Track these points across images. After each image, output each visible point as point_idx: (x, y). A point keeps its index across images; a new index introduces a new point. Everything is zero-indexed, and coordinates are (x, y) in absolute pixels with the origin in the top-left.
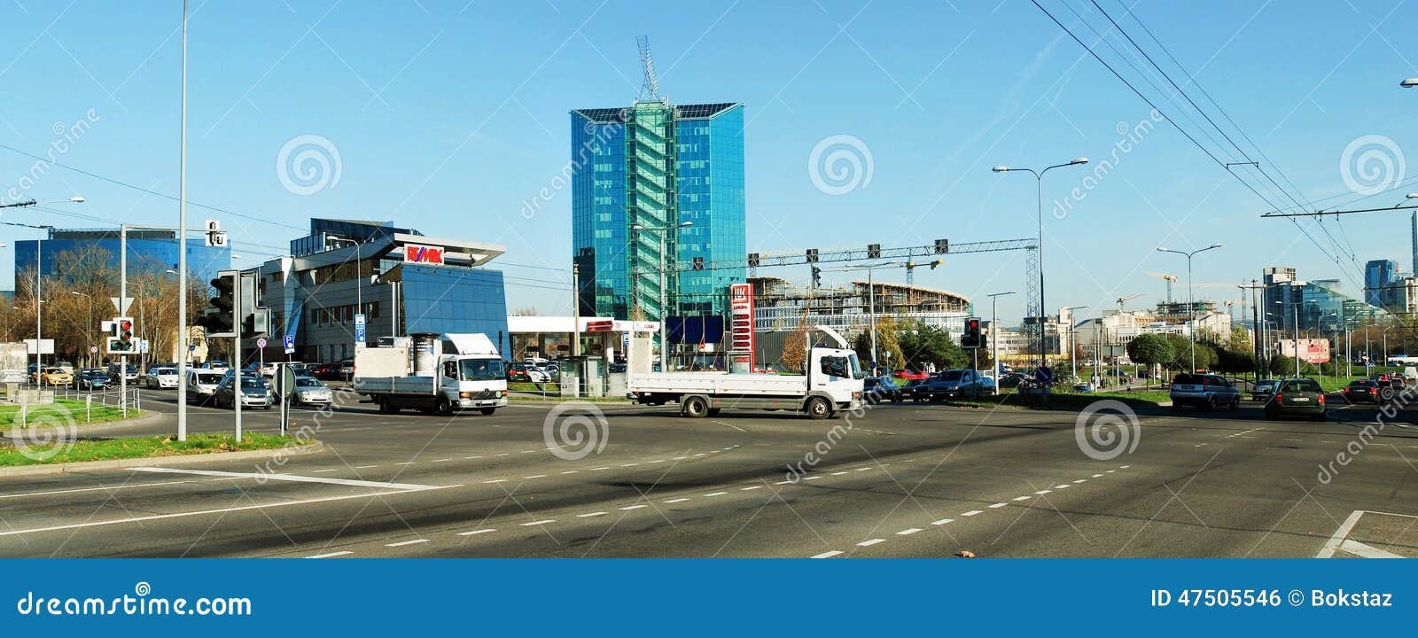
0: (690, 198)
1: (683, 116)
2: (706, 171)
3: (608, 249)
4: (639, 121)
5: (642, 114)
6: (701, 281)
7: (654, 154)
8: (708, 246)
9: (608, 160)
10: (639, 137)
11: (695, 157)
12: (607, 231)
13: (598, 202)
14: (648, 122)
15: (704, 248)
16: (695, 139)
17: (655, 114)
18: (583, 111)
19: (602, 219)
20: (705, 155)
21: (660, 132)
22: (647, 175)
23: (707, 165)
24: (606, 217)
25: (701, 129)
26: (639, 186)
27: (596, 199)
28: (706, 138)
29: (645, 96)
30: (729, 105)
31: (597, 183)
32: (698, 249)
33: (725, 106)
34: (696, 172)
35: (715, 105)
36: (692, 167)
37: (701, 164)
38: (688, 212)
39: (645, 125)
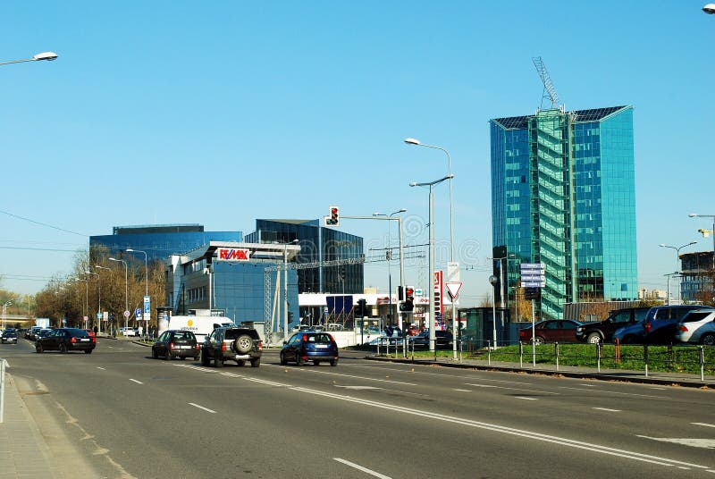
0: (583, 189)
1: (579, 120)
2: (597, 166)
3: (517, 234)
4: (540, 126)
5: (543, 121)
6: (594, 259)
7: (553, 153)
8: (600, 229)
9: (517, 160)
10: (540, 140)
11: (588, 154)
12: (516, 219)
13: (509, 195)
14: (547, 127)
15: (596, 231)
16: (588, 139)
17: (553, 120)
18: (499, 120)
19: (512, 209)
20: (596, 152)
21: (558, 135)
22: (548, 171)
23: (598, 161)
24: (515, 207)
25: (593, 130)
27: (507, 192)
28: (597, 138)
30: (620, 108)
31: (507, 179)
32: (592, 232)
33: (616, 109)
34: (588, 167)
35: (607, 109)
36: (585, 162)
37: (593, 160)
38: (583, 201)
39: (545, 130)
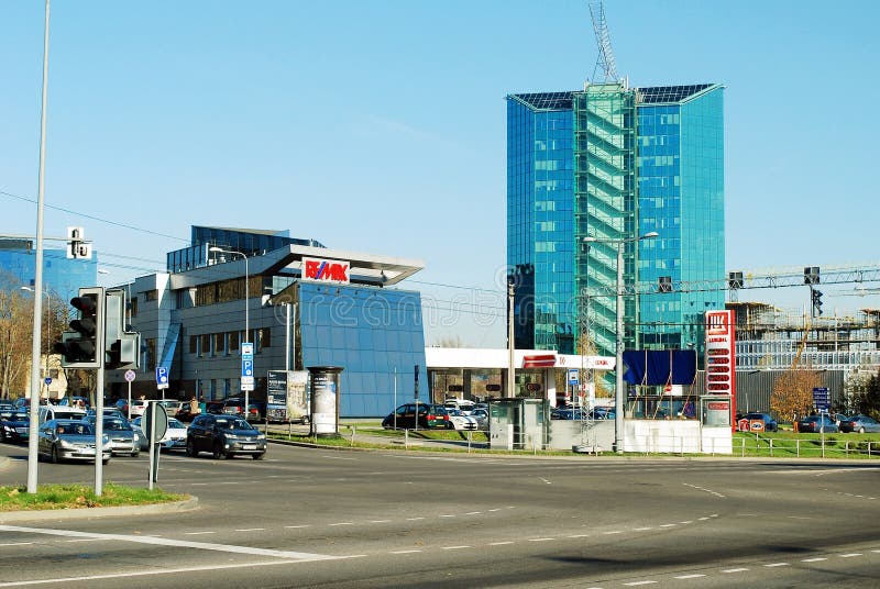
0: (654, 203)
1: (647, 101)
2: (674, 170)
3: (551, 266)
4: (591, 106)
5: (595, 100)
6: (667, 306)
7: (610, 148)
8: (677, 262)
9: (552, 156)
10: (591, 127)
11: (662, 151)
12: (550, 244)
13: (539, 208)
14: (600, 109)
15: (672, 265)
16: (661, 130)
17: (612, 99)
18: (522, 96)
19: (543, 229)
20: (672, 148)
21: (618, 121)
22: (601, 174)
23: (676, 162)
24: (549, 226)
25: (669, 117)
26: (591, 188)
27: (537, 204)
28: (675, 127)
29: (601, 77)
30: (705, 86)
31: (538, 184)
32: (664, 266)
33: (699, 87)
34: (662, 170)
35: (687, 87)
36: (658, 164)
37: (669, 160)
38: (652, 220)
39: (599, 112)
